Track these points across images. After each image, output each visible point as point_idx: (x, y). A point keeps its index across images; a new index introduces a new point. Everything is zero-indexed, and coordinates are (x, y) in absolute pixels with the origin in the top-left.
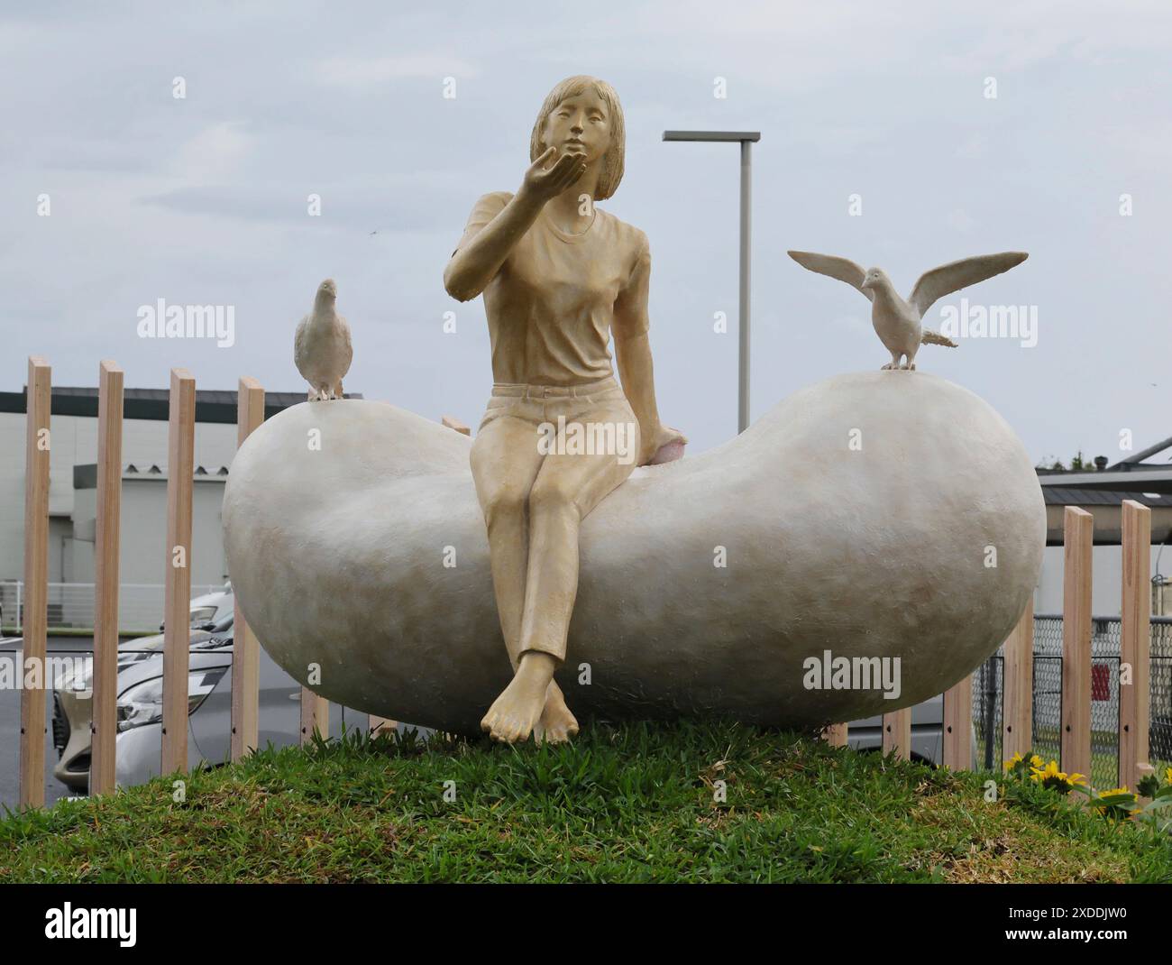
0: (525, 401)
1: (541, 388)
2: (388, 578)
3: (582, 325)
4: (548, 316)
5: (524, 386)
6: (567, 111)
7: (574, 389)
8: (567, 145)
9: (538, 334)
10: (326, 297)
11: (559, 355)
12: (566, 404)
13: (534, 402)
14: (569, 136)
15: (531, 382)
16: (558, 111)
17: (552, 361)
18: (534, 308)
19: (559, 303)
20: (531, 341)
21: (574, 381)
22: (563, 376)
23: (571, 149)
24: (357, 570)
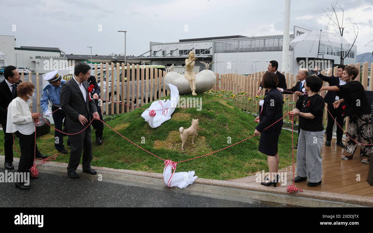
5: (188, 72)
6: (192, 54)
8: (192, 56)
12: (191, 73)
19: (191, 66)
20: (189, 69)
21: (192, 71)
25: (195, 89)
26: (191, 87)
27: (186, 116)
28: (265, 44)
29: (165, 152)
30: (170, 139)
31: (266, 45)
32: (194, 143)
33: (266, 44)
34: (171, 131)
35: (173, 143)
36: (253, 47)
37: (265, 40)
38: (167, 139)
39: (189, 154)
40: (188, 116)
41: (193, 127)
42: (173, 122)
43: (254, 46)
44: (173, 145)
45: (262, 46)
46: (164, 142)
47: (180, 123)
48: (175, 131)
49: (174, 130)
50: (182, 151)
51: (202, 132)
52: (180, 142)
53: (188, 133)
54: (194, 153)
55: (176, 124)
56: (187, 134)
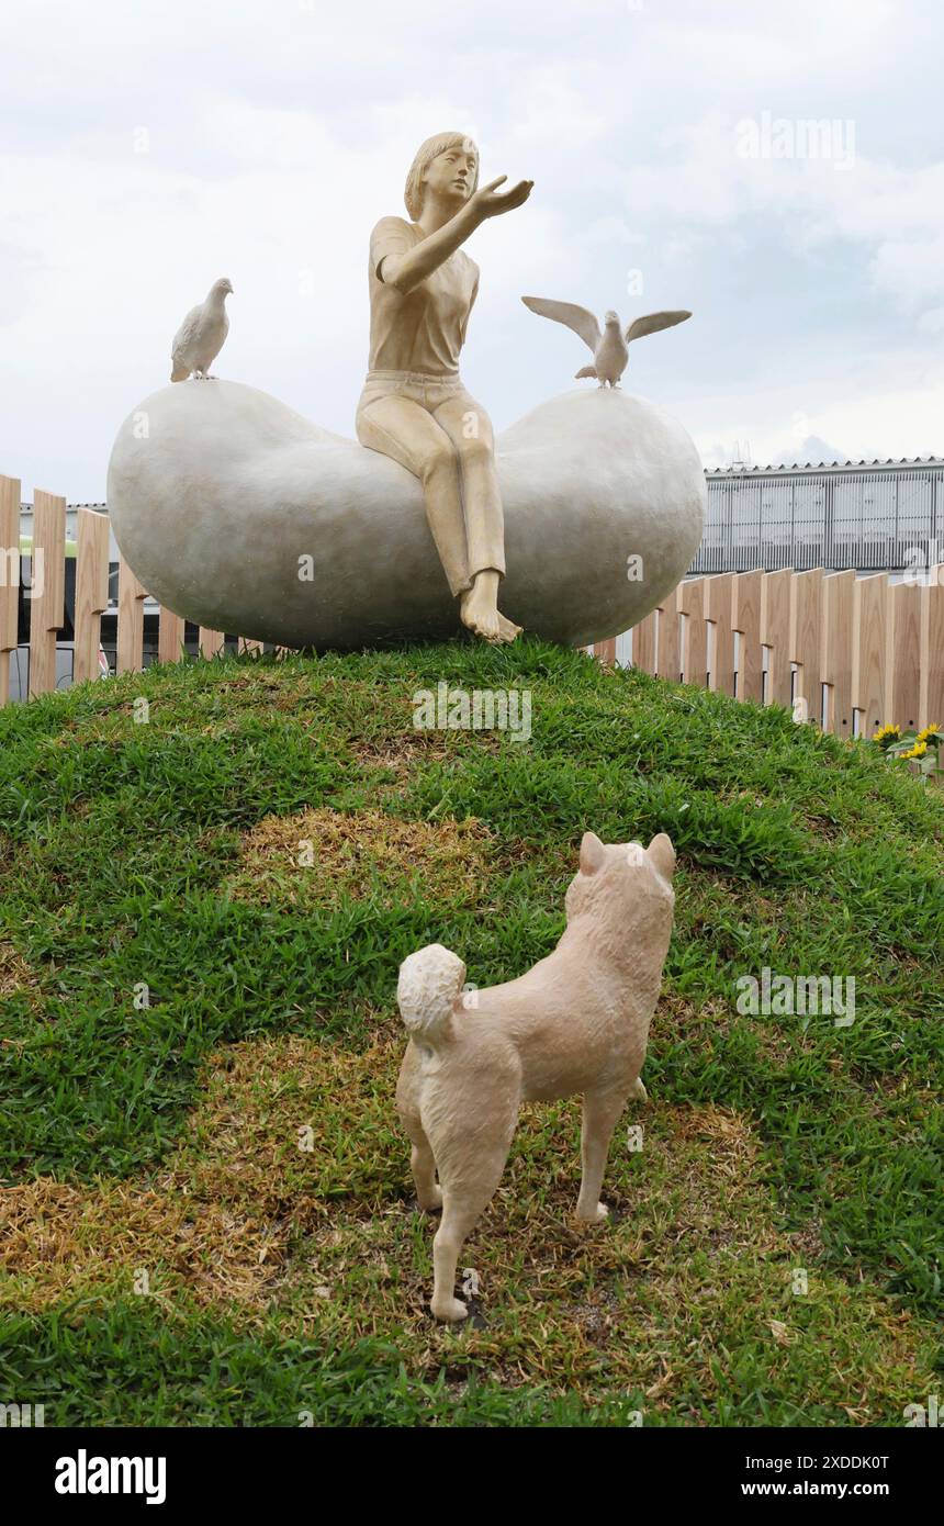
0: (408, 384)
1: (421, 376)
2: (323, 516)
3: (453, 327)
4: (434, 319)
5: (407, 373)
6: (453, 157)
7: (444, 378)
8: (456, 184)
9: (425, 332)
10: (222, 290)
11: (437, 350)
12: (439, 389)
13: (417, 387)
14: (457, 177)
15: (413, 370)
16: (445, 155)
17: (431, 353)
18: (426, 312)
19: (443, 309)
20: (419, 337)
21: (446, 372)
22: (437, 367)
23: (458, 187)
24: (293, 510)
25: (502, 566)
26: (446, 539)
27: (434, 853)
28: (829, 522)
29: (166, 1366)
30: (228, 1158)
31: (839, 528)
32: (602, 1209)
33: (838, 515)
34: (231, 1036)
35: (279, 1210)
36: (742, 538)
37: (829, 487)
38: (174, 1161)
39: (566, 1382)
40: (453, 847)
41: (605, 953)
42: (257, 923)
43: (752, 531)
44: (290, 1250)
45: (808, 533)
46: (139, 1199)
47: (359, 933)
48: (296, 1046)
49: (278, 1028)
50: (446, 1342)
51: (695, 1049)
52: (390, 1198)
53: (532, 1040)
54: (646, 1358)
55: (299, 945)
56: (515, 1062)
